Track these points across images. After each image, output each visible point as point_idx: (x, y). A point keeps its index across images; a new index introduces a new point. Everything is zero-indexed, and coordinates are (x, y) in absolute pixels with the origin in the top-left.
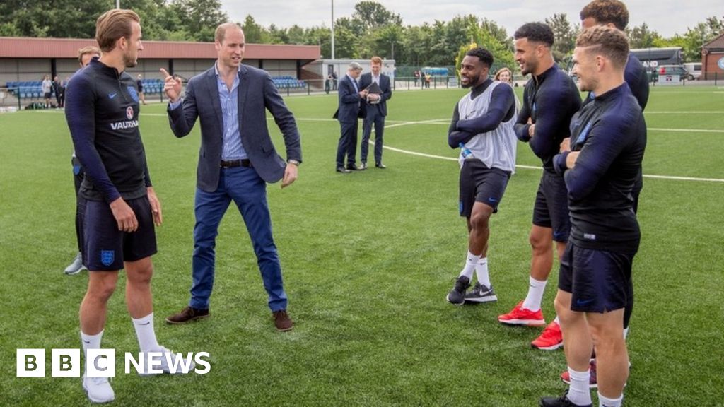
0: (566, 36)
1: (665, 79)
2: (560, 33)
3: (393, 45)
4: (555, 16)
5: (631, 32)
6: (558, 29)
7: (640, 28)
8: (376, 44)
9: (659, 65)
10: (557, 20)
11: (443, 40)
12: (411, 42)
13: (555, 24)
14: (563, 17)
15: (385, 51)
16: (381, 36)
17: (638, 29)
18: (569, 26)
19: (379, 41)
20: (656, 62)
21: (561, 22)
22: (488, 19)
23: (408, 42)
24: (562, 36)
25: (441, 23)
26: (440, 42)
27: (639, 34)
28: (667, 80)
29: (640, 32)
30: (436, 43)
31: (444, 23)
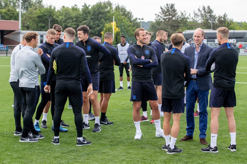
0: (174, 19)
1: (244, 51)
2: (170, 17)
3: (50, 20)
4: (167, 5)
5: (217, 19)
6: (169, 14)
7: (223, 16)
8: (37, 19)
9: (237, 42)
10: (168, 7)
11: (89, 18)
12: (64, 18)
13: (167, 10)
14: (172, 6)
15: (43, 25)
16: (41, 13)
17: (222, 17)
18: (177, 12)
19: (39, 17)
20: (235, 40)
21: (171, 9)
22: (119, 5)
23: (62, 18)
24: (171, 18)
25: (88, 5)
26: (87, 19)
27: (222, 20)
28: (245, 52)
29: (222, 19)
30: (84, 20)
31: (89, 6)
